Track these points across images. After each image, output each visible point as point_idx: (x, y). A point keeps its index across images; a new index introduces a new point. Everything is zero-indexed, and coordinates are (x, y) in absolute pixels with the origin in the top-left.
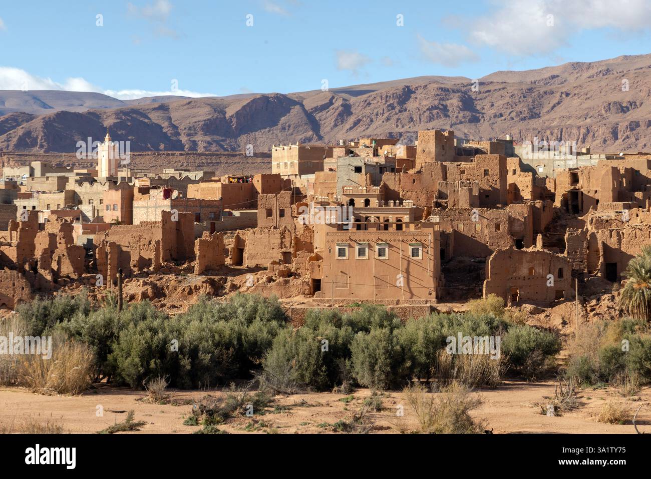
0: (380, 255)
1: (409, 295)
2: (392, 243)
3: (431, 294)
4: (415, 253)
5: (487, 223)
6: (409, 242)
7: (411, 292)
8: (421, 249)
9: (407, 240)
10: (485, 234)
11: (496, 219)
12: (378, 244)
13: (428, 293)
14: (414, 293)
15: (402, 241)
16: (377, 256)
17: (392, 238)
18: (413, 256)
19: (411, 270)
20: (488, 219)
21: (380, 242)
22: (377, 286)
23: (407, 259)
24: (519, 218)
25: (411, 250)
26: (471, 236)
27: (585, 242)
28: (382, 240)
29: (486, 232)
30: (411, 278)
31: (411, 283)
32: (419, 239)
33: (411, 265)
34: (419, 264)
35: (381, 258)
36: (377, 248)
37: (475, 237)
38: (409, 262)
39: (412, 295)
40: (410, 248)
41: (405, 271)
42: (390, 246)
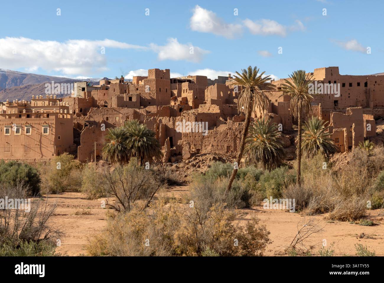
0: (27, 133)
1: (41, 155)
2: (34, 125)
3: (53, 155)
4: (45, 131)
5: (121, 116)
6: (42, 125)
7: (42, 154)
8: (48, 128)
9: (41, 123)
10: (121, 123)
11: (127, 114)
12: (26, 126)
13: (51, 154)
14: (43, 154)
15: (39, 124)
16: (25, 133)
17: (34, 122)
18: (44, 133)
19: (42, 141)
20: (122, 114)
21: (27, 125)
22: (25, 151)
23: (40, 134)
24: (144, 113)
25: (43, 129)
26: (113, 124)
27: (155, 125)
28: (28, 124)
29: (121, 121)
30: (42, 145)
31: (42, 148)
32: (47, 123)
33: (43, 138)
34: (46, 137)
35: (28, 134)
36: (26, 128)
37: (115, 125)
38: (41, 136)
39: (43, 155)
40: (43, 128)
41: (39, 141)
42: (32, 127)
